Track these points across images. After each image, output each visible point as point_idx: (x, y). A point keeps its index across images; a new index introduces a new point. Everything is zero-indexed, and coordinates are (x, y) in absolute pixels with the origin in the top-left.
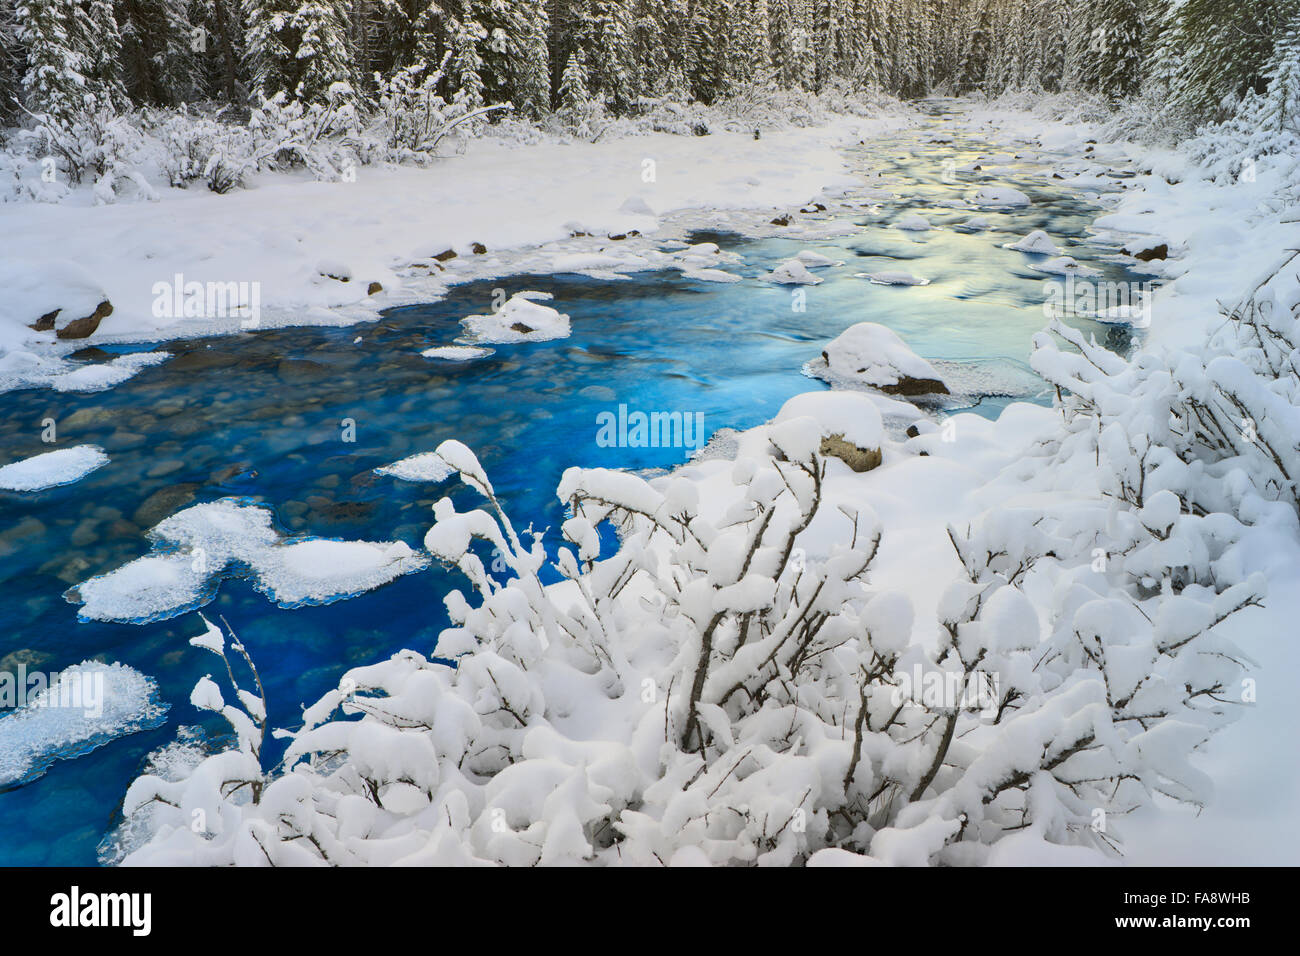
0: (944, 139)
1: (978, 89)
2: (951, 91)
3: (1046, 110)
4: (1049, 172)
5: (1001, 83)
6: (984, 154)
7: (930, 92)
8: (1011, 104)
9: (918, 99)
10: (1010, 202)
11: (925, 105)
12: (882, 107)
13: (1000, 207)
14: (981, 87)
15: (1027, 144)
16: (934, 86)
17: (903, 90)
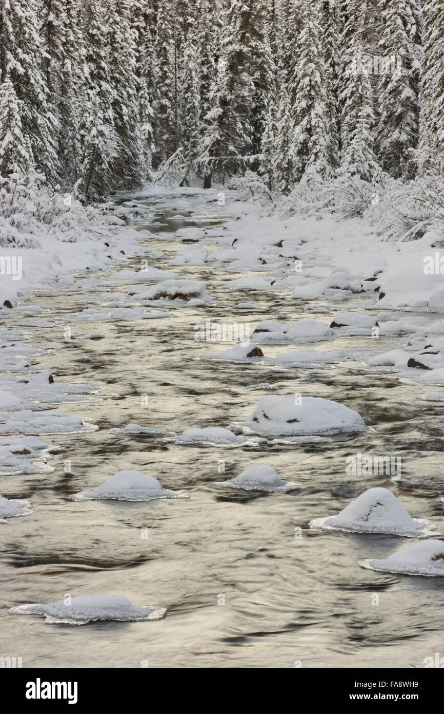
0: (185, 290)
1: (248, 172)
2: (192, 176)
3: (390, 217)
4: (400, 357)
5: (296, 159)
6: (266, 321)
7: (149, 179)
8: (320, 204)
9: (122, 194)
10: (324, 427)
11: (141, 208)
12: (45, 219)
13: (303, 439)
14: (254, 166)
15: (355, 292)
16: (155, 166)
17: (88, 177)
